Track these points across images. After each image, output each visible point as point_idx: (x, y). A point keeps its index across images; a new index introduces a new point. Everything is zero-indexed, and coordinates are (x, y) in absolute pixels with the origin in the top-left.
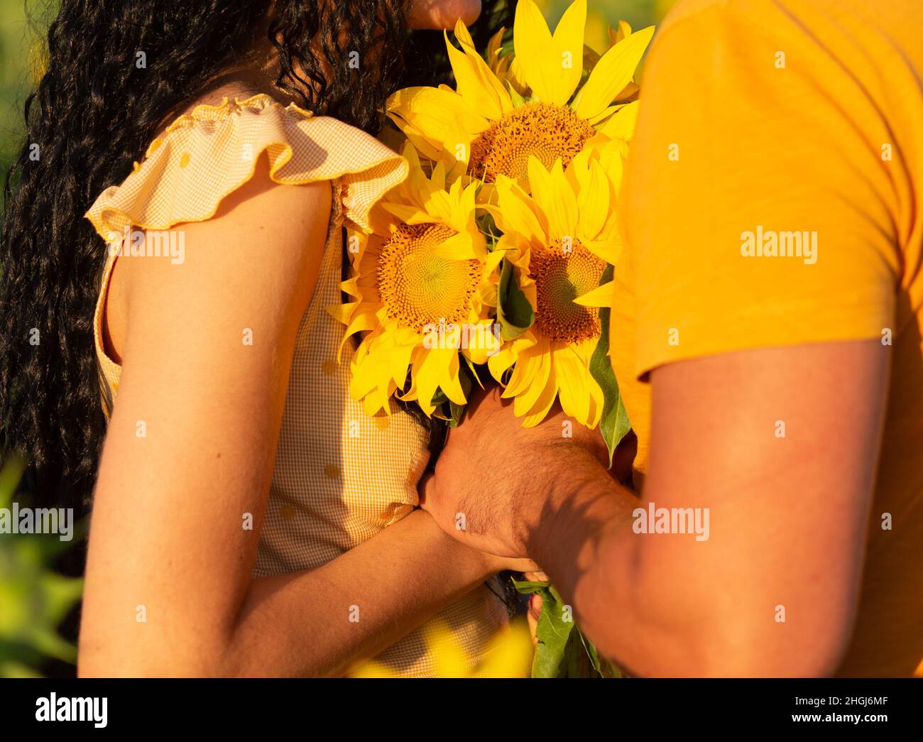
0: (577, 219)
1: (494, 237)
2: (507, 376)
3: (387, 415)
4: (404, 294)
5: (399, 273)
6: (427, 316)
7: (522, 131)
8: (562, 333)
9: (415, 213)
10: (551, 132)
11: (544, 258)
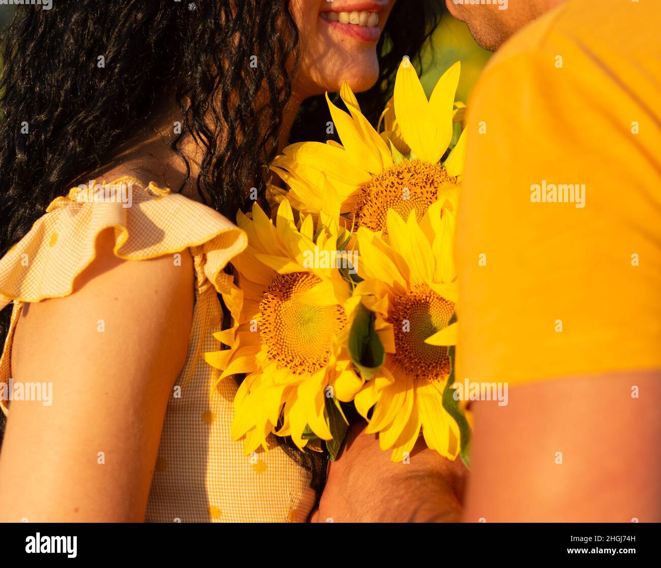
0: (434, 267)
1: (353, 283)
2: (370, 413)
3: (264, 451)
4: (282, 338)
5: (278, 318)
6: (302, 358)
7: (396, 185)
8: (424, 372)
9: (286, 263)
10: (421, 187)
11: (405, 302)
